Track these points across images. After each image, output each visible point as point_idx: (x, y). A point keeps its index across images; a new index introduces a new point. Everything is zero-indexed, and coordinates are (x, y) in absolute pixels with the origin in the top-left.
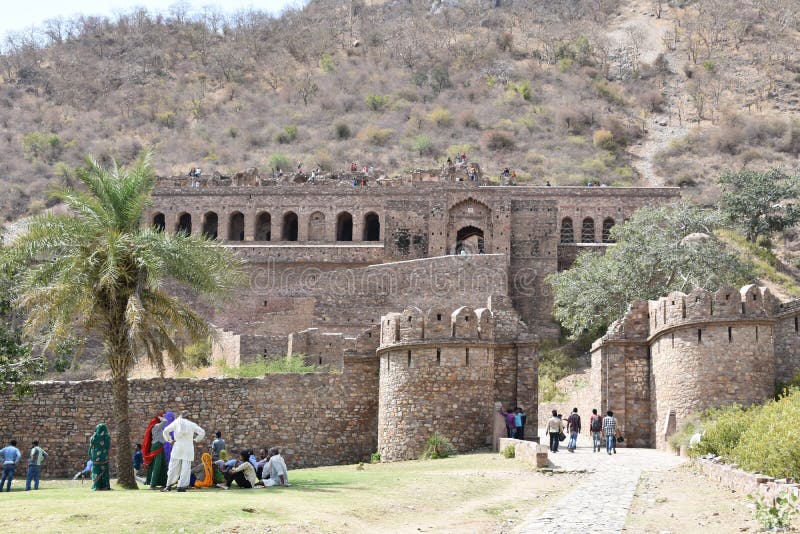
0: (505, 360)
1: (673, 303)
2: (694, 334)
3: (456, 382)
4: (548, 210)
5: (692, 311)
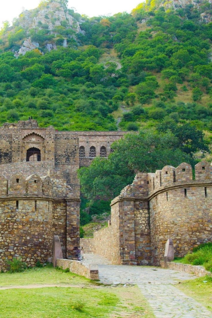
0: (58, 210)
1: (167, 173)
2: (181, 192)
3: (28, 222)
4: (74, 139)
5: (180, 177)
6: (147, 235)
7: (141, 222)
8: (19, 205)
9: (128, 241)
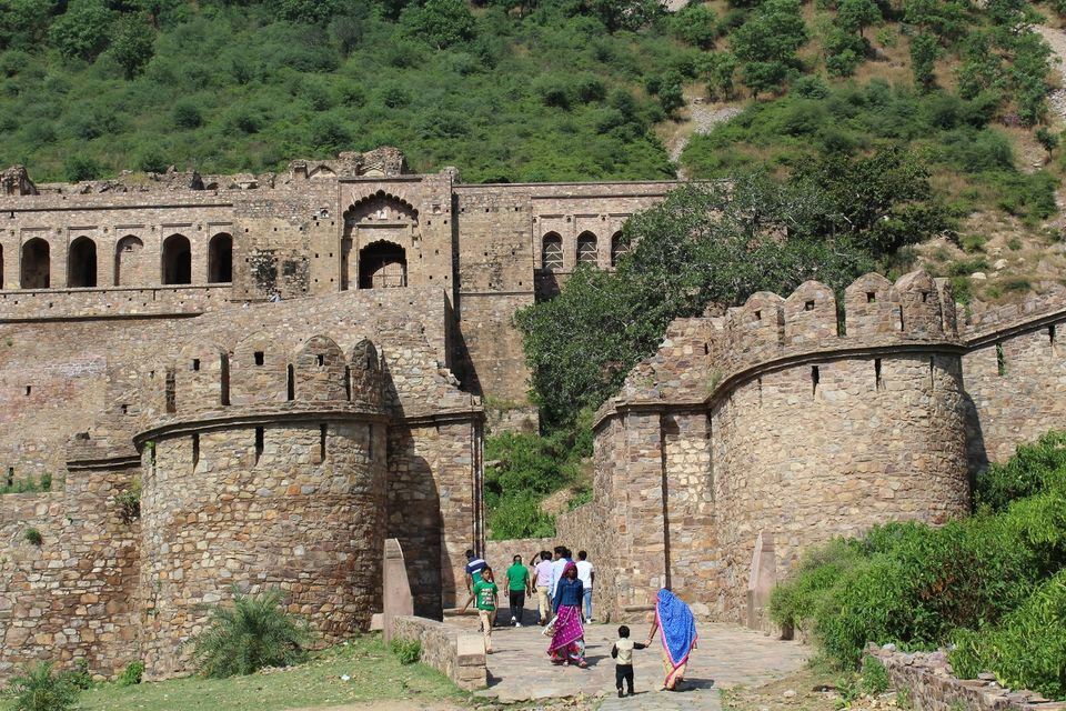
1: (758, 315)
2: (803, 378)
3: (299, 498)
4: (516, 209)
5: (798, 330)
6: (703, 522)
7: (684, 482)
8: (265, 440)
9: (644, 544)
